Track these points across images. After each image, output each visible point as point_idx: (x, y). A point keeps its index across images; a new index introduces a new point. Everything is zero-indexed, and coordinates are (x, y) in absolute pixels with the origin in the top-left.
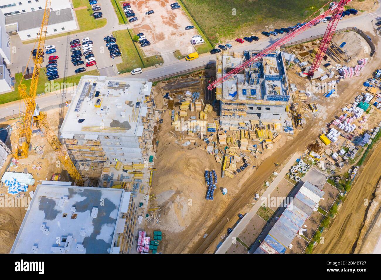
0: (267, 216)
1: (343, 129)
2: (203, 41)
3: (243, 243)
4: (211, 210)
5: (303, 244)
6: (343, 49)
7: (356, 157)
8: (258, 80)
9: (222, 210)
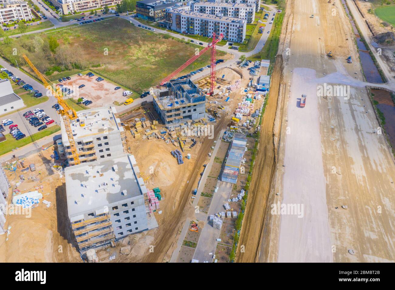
0: (221, 162)
1: (243, 112)
2: (132, 93)
3: (213, 177)
4: (185, 168)
5: (247, 166)
6: (224, 78)
7: (257, 123)
8: (183, 94)
9: (192, 167)
